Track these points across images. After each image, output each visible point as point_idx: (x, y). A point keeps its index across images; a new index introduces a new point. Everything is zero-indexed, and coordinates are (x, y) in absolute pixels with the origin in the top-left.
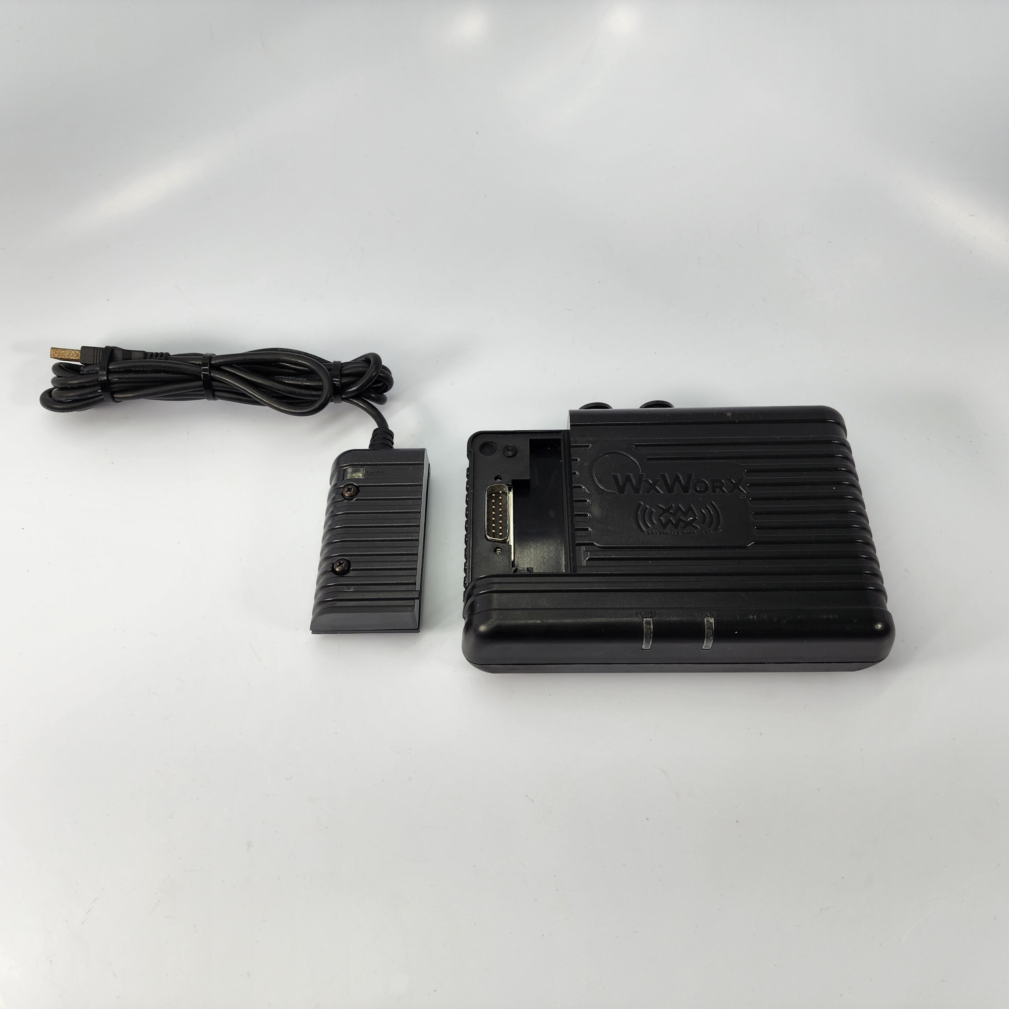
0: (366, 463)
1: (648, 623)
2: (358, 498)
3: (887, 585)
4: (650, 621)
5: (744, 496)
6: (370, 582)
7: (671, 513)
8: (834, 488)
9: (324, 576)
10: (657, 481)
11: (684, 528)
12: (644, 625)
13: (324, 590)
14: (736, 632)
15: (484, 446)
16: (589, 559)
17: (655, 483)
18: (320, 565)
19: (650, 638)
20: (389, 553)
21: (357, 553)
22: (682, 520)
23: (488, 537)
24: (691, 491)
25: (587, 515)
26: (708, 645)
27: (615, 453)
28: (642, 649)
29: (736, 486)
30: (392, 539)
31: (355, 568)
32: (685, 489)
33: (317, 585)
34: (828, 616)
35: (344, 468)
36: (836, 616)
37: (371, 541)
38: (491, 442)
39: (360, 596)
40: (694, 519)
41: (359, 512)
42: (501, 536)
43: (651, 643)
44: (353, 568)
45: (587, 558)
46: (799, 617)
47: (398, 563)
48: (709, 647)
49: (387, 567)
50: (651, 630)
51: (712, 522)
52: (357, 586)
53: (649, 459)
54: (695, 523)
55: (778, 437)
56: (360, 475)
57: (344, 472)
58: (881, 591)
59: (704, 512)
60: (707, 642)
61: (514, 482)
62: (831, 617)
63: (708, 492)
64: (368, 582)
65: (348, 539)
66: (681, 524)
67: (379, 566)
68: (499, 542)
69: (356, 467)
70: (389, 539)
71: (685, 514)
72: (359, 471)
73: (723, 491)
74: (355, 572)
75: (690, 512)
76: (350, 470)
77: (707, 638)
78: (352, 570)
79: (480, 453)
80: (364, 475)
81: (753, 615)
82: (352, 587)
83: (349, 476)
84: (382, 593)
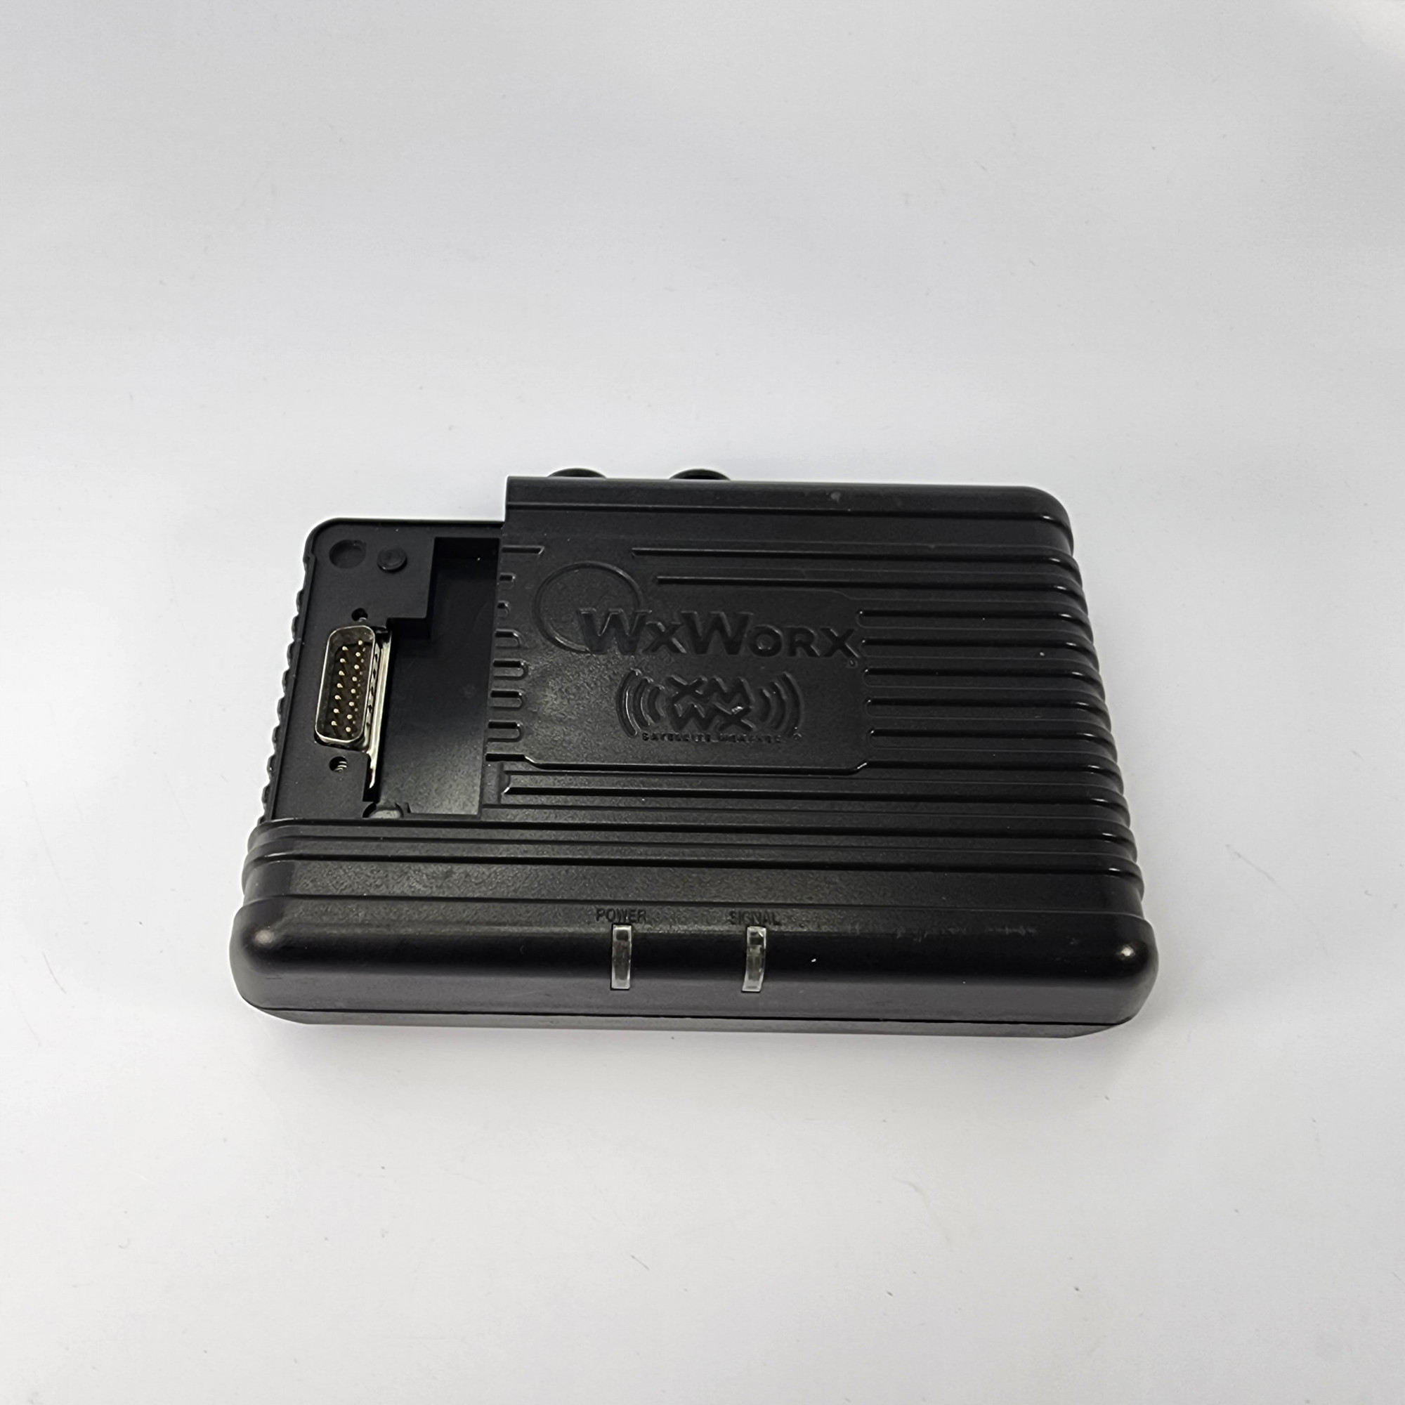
1: (622, 935)
3: (1144, 863)
4: (626, 932)
5: (854, 665)
7: (697, 696)
8: (1042, 654)
10: (675, 628)
11: (722, 729)
12: (615, 939)
14: (814, 960)
15: (338, 551)
16: (511, 789)
17: (672, 630)
22: (719, 711)
23: (321, 737)
24: (744, 651)
25: (518, 693)
26: (753, 983)
27: (592, 566)
28: (612, 989)
29: (839, 644)
32: (732, 647)
34: (1015, 930)
36: (1032, 931)
38: (356, 542)
40: (746, 711)
42: (349, 736)
43: (629, 977)
45: (508, 789)
46: (951, 930)
48: (755, 987)
50: (627, 953)
51: (783, 717)
53: (662, 582)
54: (748, 719)
55: (932, 546)
58: (1131, 875)
59: (767, 694)
60: (750, 977)
61: (392, 623)
62: (1022, 931)
63: (779, 654)
66: (717, 721)
68: (342, 747)
71: (727, 699)
73: (812, 653)
75: (738, 697)
77: (751, 968)
79: (329, 563)
81: (853, 924)
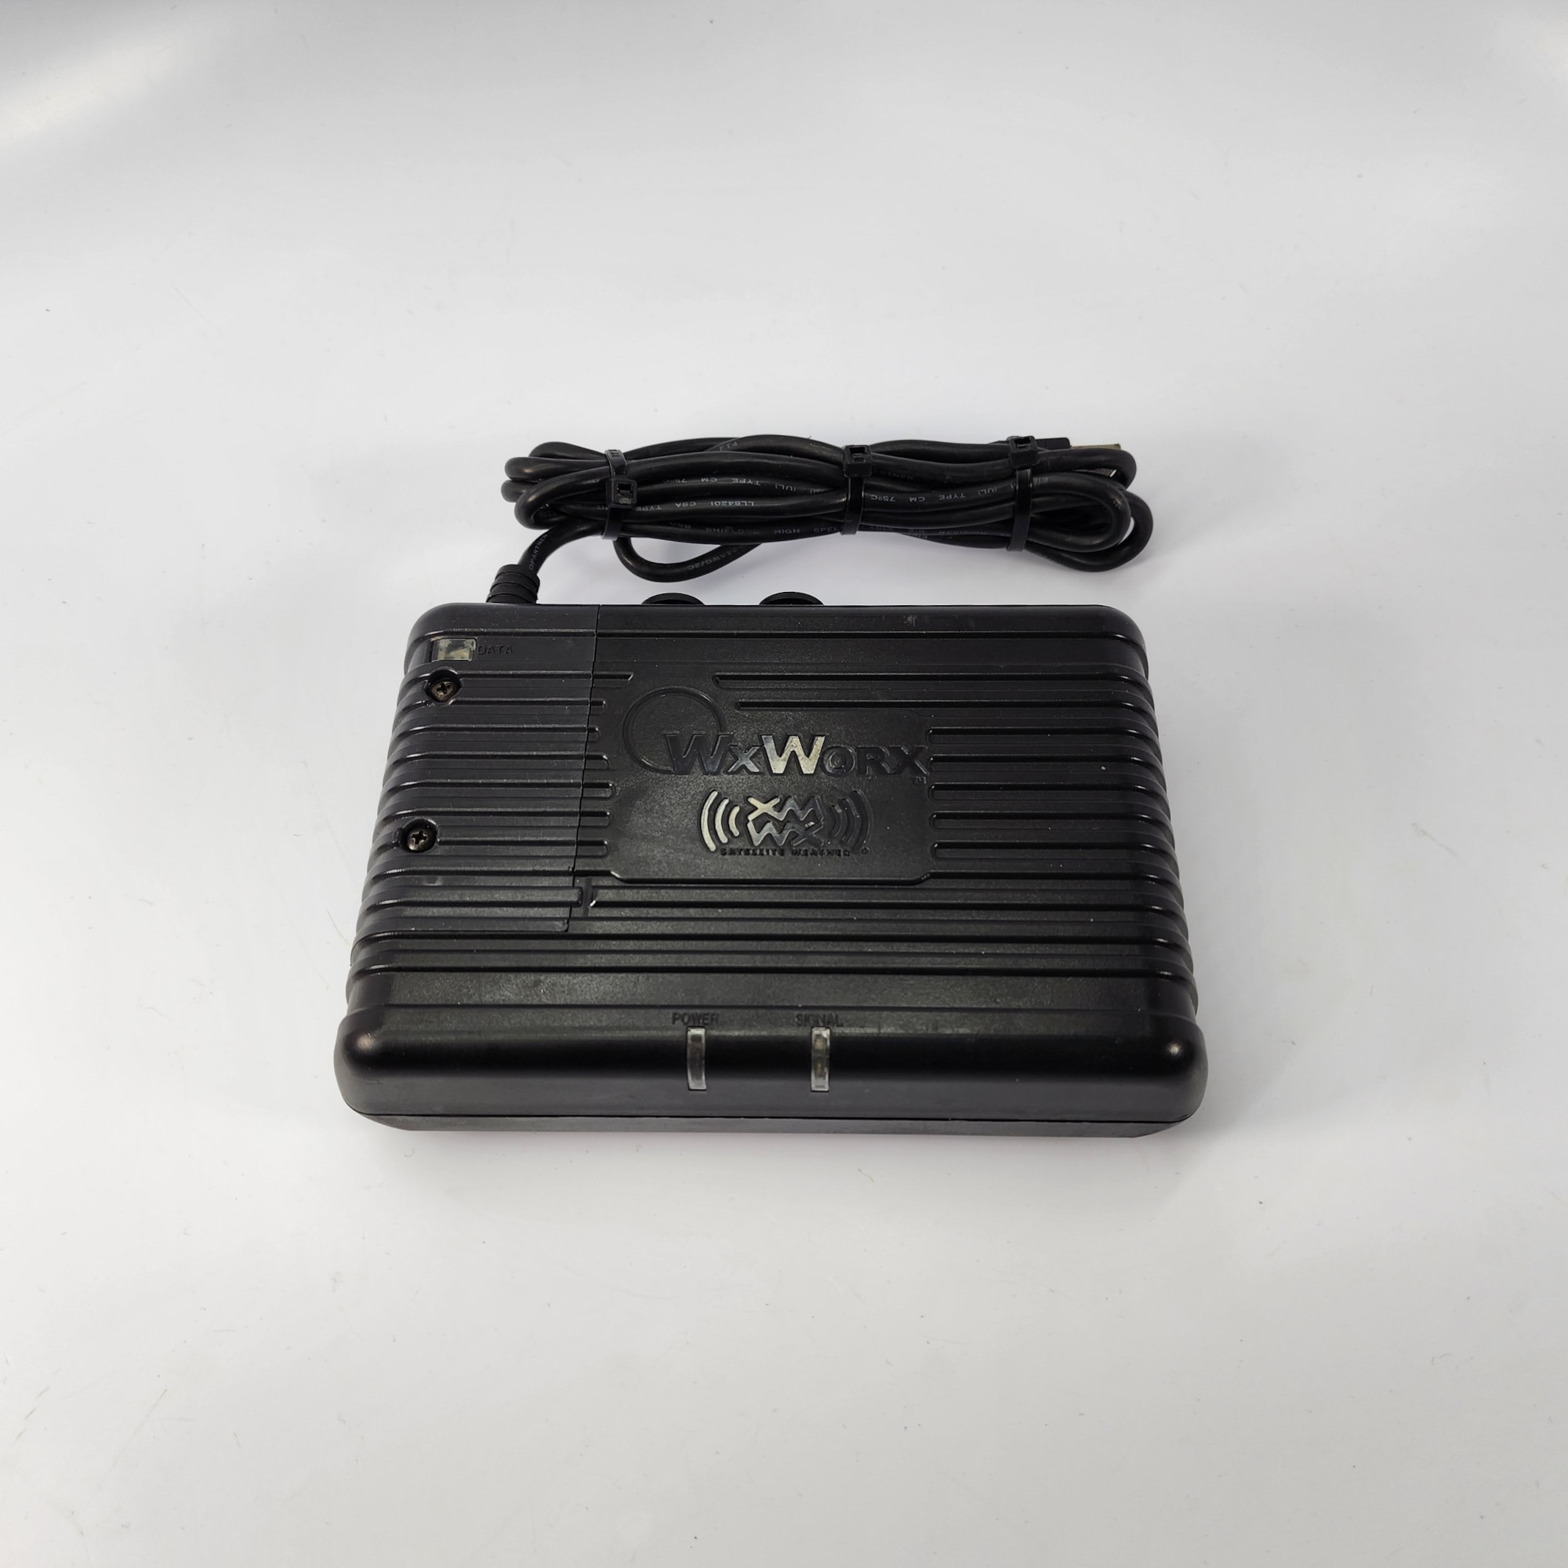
0: (476, 630)
2: (459, 699)
6: (477, 869)
9: (382, 856)
13: (382, 883)
18: (376, 833)
19: (700, 1066)
20: (520, 810)
21: (452, 809)
30: (525, 781)
31: (448, 839)
33: (368, 871)
35: (433, 639)
37: (483, 785)
39: (455, 897)
41: (460, 726)
44: (443, 839)
47: (536, 831)
49: (514, 839)
52: (450, 877)
56: (463, 654)
57: (432, 647)
64: (472, 869)
65: (434, 781)
67: (496, 836)
69: (457, 638)
70: (520, 781)
72: (463, 646)
74: (447, 847)
76: (444, 643)
78: (441, 843)
80: (472, 653)
82: (440, 878)
83: (441, 656)
84: (501, 892)
